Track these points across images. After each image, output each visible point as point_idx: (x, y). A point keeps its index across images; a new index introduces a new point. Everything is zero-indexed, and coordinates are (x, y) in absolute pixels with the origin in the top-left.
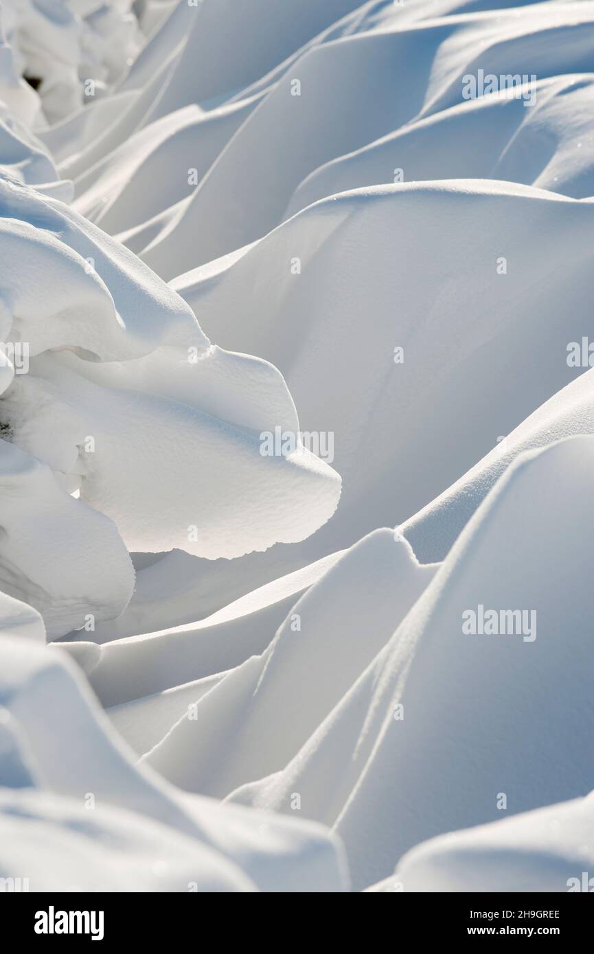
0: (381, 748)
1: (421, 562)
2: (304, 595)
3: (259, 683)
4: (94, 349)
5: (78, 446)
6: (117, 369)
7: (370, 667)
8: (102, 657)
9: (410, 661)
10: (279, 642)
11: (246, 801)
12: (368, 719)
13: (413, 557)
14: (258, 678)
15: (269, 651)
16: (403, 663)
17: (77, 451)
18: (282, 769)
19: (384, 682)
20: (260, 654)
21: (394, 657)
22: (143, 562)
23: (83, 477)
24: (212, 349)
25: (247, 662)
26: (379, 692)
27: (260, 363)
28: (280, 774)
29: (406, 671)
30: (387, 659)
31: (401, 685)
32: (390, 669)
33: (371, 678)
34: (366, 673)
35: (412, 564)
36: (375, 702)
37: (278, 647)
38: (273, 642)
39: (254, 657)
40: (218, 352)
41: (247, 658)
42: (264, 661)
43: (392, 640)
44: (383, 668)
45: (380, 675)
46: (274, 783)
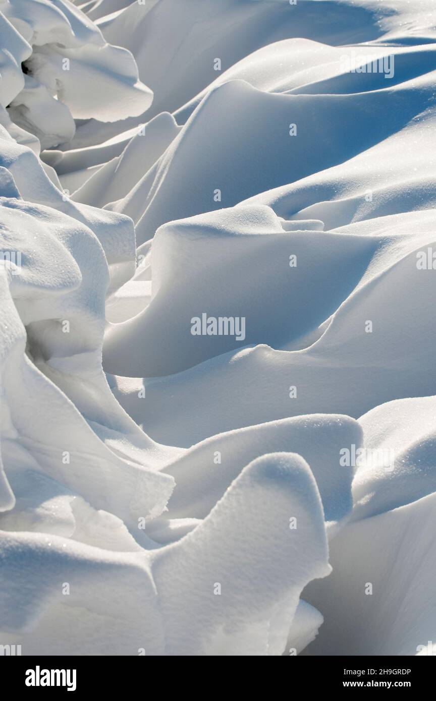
0: (159, 191)
1: (178, 125)
2: (131, 140)
3: (117, 167)
4: (63, 44)
5: (57, 80)
6: (72, 51)
7: (157, 162)
8: (63, 156)
9: (171, 160)
10: (125, 153)
11: (110, 209)
12: (155, 181)
13: (175, 123)
14: (117, 166)
15: (122, 156)
16: (168, 161)
17: (55, 81)
18: (123, 198)
19: (161, 167)
20: (118, 156)
21: (165, 159)
22: (80, 124)
23: (58, 91)
24: (107, 45)
25: (113, 159)
26: (159, 171)
27: (123, 50)
28: (123, 199)
29: (169, 163)
30: (163, 159)
31: (167, 168)
32: (164, 163)
33: (157, 165)
34: (156, 164)
35: (175, 125)
36: (158, 175)
37: (125, 155)
38: (123, 153)
39: (116, 158)
40: (109, 46)
41: (114, 158)
42: (120, 159)
43: (165, 152)
44: (162, 162)
45: (160, 165)
46: (121, 203)
